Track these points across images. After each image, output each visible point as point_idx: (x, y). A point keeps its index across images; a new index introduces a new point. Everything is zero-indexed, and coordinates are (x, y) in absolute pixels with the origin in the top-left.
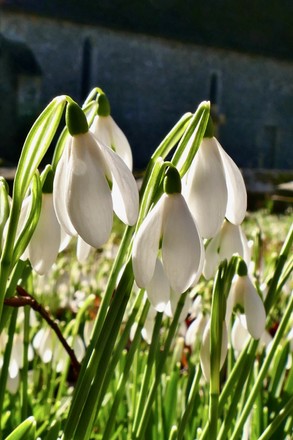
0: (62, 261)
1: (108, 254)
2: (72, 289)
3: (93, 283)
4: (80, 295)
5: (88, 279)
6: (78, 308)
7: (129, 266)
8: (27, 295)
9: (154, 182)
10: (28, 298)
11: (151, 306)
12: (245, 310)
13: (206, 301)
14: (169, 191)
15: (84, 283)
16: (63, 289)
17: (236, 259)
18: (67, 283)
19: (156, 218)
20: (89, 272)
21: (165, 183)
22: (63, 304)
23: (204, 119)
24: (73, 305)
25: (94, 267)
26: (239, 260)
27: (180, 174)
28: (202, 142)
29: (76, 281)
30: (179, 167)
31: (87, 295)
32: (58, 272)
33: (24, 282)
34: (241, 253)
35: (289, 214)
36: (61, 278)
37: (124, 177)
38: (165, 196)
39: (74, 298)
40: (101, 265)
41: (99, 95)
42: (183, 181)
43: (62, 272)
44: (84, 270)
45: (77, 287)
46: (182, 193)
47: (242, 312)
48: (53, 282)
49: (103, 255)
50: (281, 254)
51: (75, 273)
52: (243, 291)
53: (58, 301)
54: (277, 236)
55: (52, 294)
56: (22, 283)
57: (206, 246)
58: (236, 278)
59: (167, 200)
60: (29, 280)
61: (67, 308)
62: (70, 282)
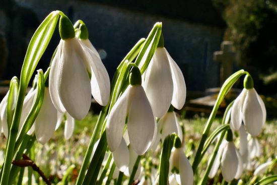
0: (53, 145)
1: (82, 141)
2: (59, 163)
3: (73, 159)
4: (64, 167)
5: (69, 157)
6: (63, 175)
7: (104, 134)
8: (30, 160)
9: (122, 78)
10: (30, 161)
11: (116, 168)
12: (180, 171)
13: (147, 170)
14: (133, 83)
15: (67, 159)
16: (53, 163)
17: (173, 136)
18: (56, 159)
19: (123, 102)
20: (70, 152)
21: (130, 78)
22: (53, 173)
23: (158, 34)
24: (59, 173)
25: (73, 150)
26: (176, 137)
27: (141, 71)
28: (156, 50)
29: (62, 158)
30: (140, 67)
31: (68, 166)
32: (50, 151)
33: (28, 151)
34: (177, 133)
35: (196, 119)
36: (52, 156)
37: (100, 70)
38: (130, 86)
39: (60, 169)
40: (77, 149)
41: (81, 25)
42: (143, 77)
43: (52, 152)
44: (67, 151)
45: (62, 162)
46: (142, 85)
47: (178, 172)
48: (46, 158)
49: (78, 143)
50: (204, 133)
51: (61, 152)
52: (178, 158)
53: (49, 171)
54: (189, 132)
55: (45, 166)
56: (27, 152)
57: (158, 121)
58: (174, 149)
59: (131, 89)
60: (32, 149)
61: (56, 175)
62: (58, 158)
